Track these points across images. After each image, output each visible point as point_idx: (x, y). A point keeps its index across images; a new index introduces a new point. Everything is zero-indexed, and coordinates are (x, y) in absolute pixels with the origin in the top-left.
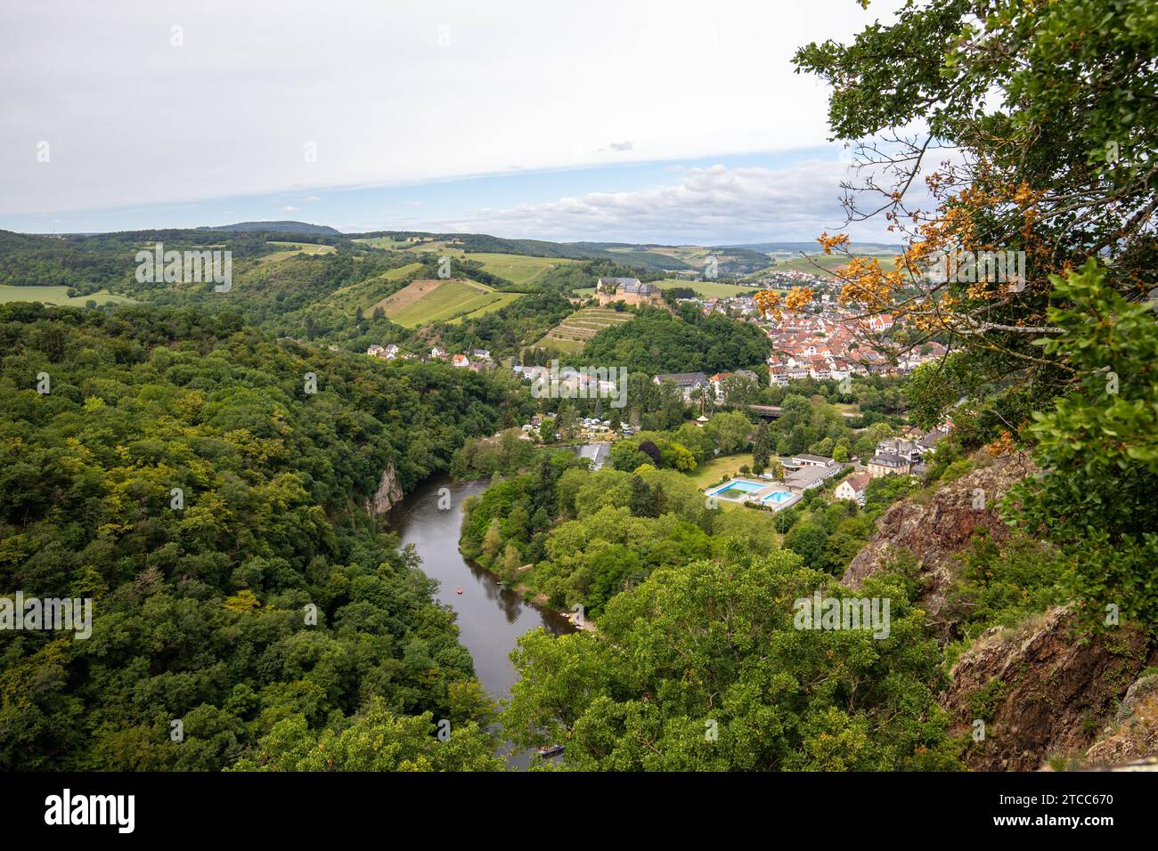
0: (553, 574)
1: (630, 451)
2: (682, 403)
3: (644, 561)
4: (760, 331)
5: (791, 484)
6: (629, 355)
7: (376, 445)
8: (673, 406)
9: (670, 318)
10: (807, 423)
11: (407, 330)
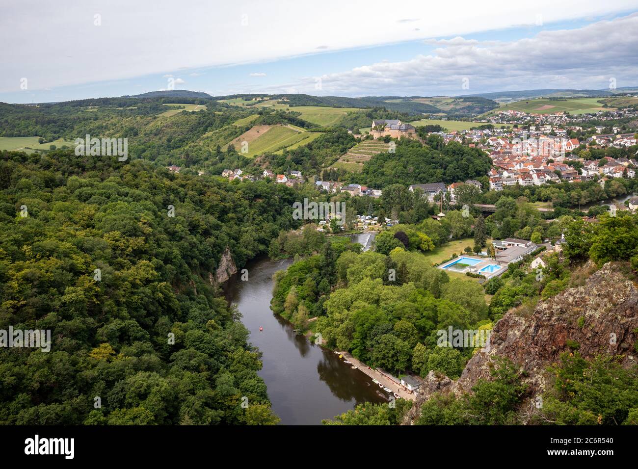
0: (328, 325)
1: (388, 238)
2: (427, 204)
3: (390, 317)
4: (484, 153)
5: (500, 259)
6: (393, 172)
7: (217, 238)
8: (421, 206)
9: (421, 146)
10: (513, 217)
11: (248, 159)
